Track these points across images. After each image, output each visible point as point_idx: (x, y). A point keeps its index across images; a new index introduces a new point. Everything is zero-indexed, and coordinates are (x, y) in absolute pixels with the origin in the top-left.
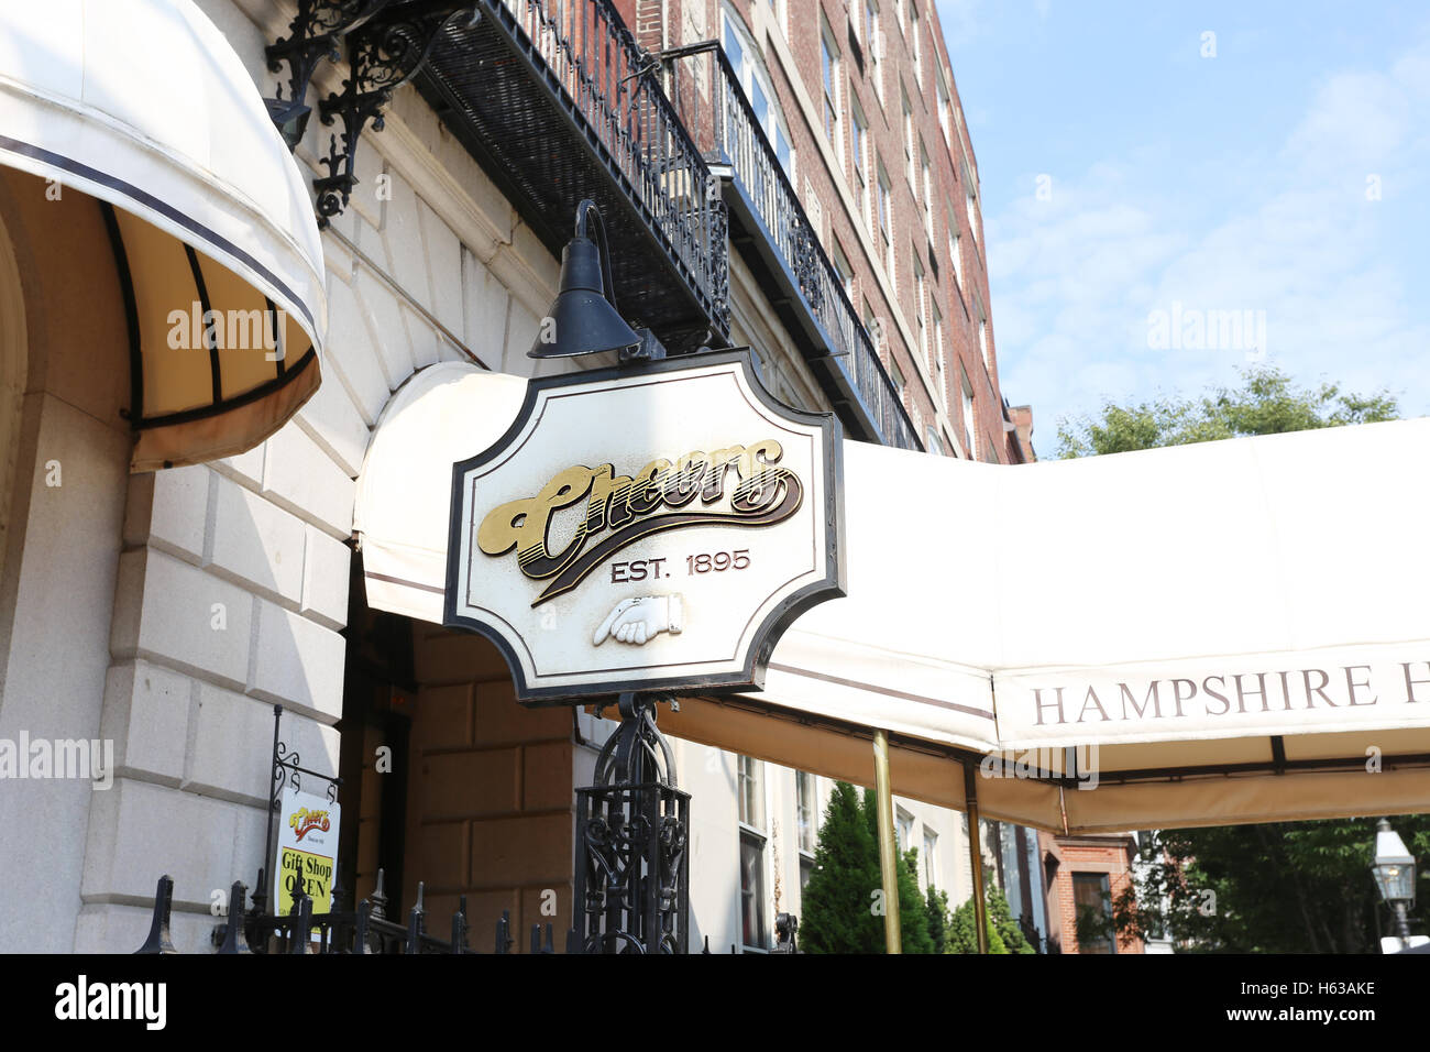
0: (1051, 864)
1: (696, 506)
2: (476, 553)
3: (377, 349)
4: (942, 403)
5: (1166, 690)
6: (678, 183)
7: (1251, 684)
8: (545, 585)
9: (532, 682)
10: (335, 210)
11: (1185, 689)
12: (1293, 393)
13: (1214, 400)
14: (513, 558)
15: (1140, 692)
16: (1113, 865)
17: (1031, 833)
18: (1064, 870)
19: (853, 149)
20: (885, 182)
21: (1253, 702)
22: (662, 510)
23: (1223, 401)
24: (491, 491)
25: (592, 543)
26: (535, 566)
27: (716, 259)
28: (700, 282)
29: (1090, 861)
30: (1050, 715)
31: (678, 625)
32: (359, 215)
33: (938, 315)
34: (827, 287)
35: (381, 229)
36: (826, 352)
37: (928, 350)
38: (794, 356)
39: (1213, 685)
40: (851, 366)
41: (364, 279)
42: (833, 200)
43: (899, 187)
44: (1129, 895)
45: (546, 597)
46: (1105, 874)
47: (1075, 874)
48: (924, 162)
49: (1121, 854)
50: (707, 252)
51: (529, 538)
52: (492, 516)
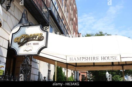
0: (80, 74)
1: (34, 39)
2: (14, 42)
3: (13, 23)
4: (72, 32)
5: (81, 58)
6: (45, 10)
7: (89, 58)
8: (20, 45)
9: (18, 54)
10: (8, 9)
11: (83, 58)
12: (103, 34)
13: (96, 34)
14: (17, 42)
15: (79, 58)
16: (85, 74)
17: (78, 71)
18: (81, 75)
19: (65, 8)
20: (68, 11)
21: (89, 59)
22: (31, 39)
23: (97, 34)
24: (15, 36)
25: (24, 42)
26: (19, 43)
27: (48, 17)
28: (47, 19)
29: (83, 74)
30: (71, 60)
31: (31, 49)
32: (11, 10)
33: (72, 24)
34: (60, 21)
35: (14, 11)
36: (60, 27)
37: (71, 28)
38: (57, 27)
39: (85, 58)
40: (62, 28)
41: (11, 16)
42: (62, 13)
43: (69, 12)
44: (86, 77)
45: (20, 46)
46: (84, 75)
47: (82, 75)
48: (72, 10)
49: (86, 73)
50: (47, 16)
51: (19, 41)
52: (15, 39)
